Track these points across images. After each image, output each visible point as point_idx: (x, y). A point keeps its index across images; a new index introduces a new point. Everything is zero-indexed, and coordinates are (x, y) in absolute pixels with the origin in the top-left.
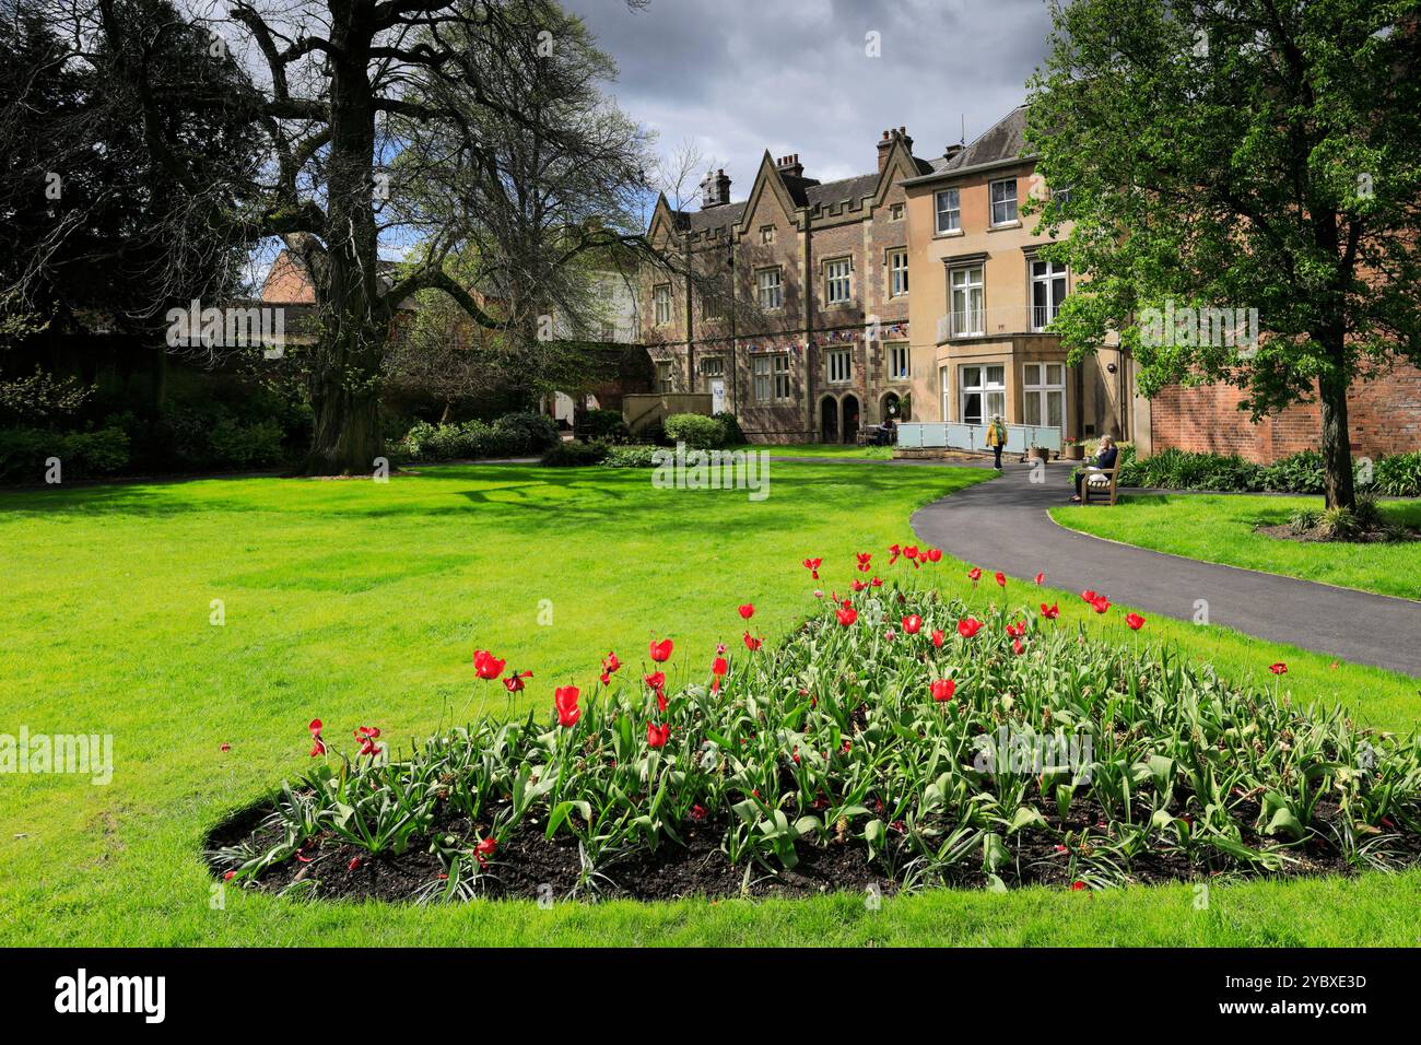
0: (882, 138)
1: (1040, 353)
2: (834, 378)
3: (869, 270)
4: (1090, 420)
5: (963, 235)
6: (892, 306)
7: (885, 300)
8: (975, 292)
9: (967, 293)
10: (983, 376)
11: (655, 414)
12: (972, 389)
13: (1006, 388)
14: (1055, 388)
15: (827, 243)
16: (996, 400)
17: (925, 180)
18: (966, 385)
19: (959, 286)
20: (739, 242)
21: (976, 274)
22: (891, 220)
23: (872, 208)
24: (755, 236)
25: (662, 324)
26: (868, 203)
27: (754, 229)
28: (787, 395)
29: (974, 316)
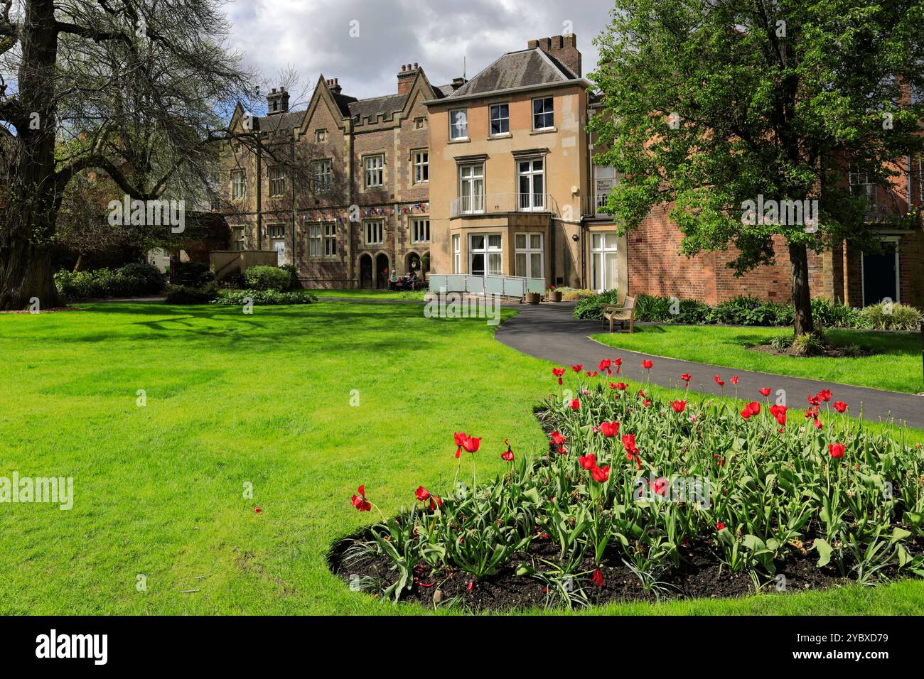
0: (401, 70)
1: (526, 227)
2: (370, 241)
3: (397, 164)
4: (560, 273)
5: (470, 142)
6: (414, 190)
7: (410, 186)
8: (477, 182)
9: (472, 182)
10: (486, 242)
11: (234, 265)
12: (477, 251)
13: (502, 250)
14: (536, 251)
15: (365, 144)
16: (495, 259)
17: (439, 101)
18: (473, 248)
19: (466, 177)
20: (299, 141)
21: (478, 169)
22: (414, 129)
23: (401, 119)
24: (310, 136)
25: (236, 199)
26: (397, 116)
27: (311, 132)
28: (334, 253)
29: (477, 199)
